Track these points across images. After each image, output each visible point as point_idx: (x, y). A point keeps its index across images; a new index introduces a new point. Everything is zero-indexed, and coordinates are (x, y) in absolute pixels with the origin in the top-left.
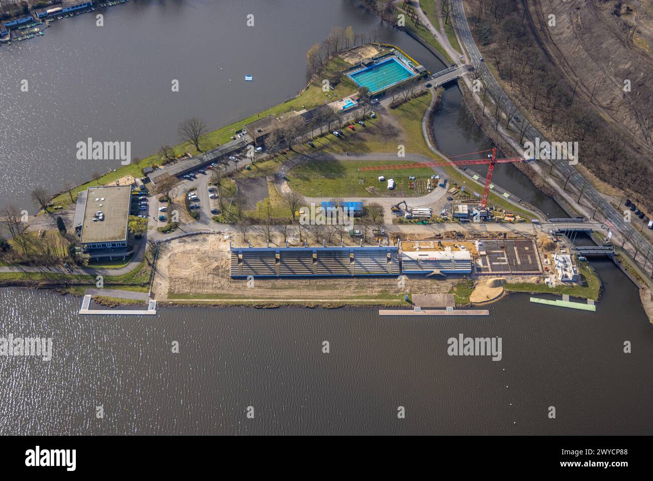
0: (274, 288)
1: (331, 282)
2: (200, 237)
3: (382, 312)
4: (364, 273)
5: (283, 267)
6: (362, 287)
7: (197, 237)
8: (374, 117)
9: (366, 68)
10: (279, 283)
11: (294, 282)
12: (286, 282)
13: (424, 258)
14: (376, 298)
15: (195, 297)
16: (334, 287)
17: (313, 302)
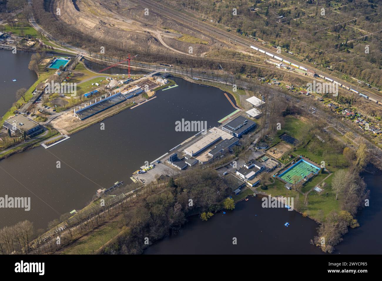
0: (96, 117)
1: (110, 108)
2: (59, 117)
3: (131, 108)
4: (117, 103)
5: (94, 111)
6: (120, 106)
7: (57, 118)
8: (71, 73)
9: (51, 64)
10: (96, 115)
11: (100, 113)
12: (98, 114)
13: (129, 92)
14: (126, 106)
15: (77, 129)
16: (113, 109)
17: (111, 115)
